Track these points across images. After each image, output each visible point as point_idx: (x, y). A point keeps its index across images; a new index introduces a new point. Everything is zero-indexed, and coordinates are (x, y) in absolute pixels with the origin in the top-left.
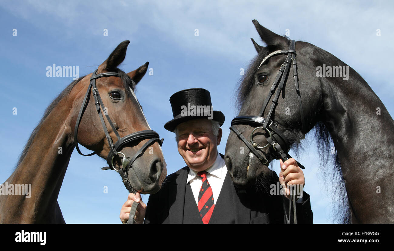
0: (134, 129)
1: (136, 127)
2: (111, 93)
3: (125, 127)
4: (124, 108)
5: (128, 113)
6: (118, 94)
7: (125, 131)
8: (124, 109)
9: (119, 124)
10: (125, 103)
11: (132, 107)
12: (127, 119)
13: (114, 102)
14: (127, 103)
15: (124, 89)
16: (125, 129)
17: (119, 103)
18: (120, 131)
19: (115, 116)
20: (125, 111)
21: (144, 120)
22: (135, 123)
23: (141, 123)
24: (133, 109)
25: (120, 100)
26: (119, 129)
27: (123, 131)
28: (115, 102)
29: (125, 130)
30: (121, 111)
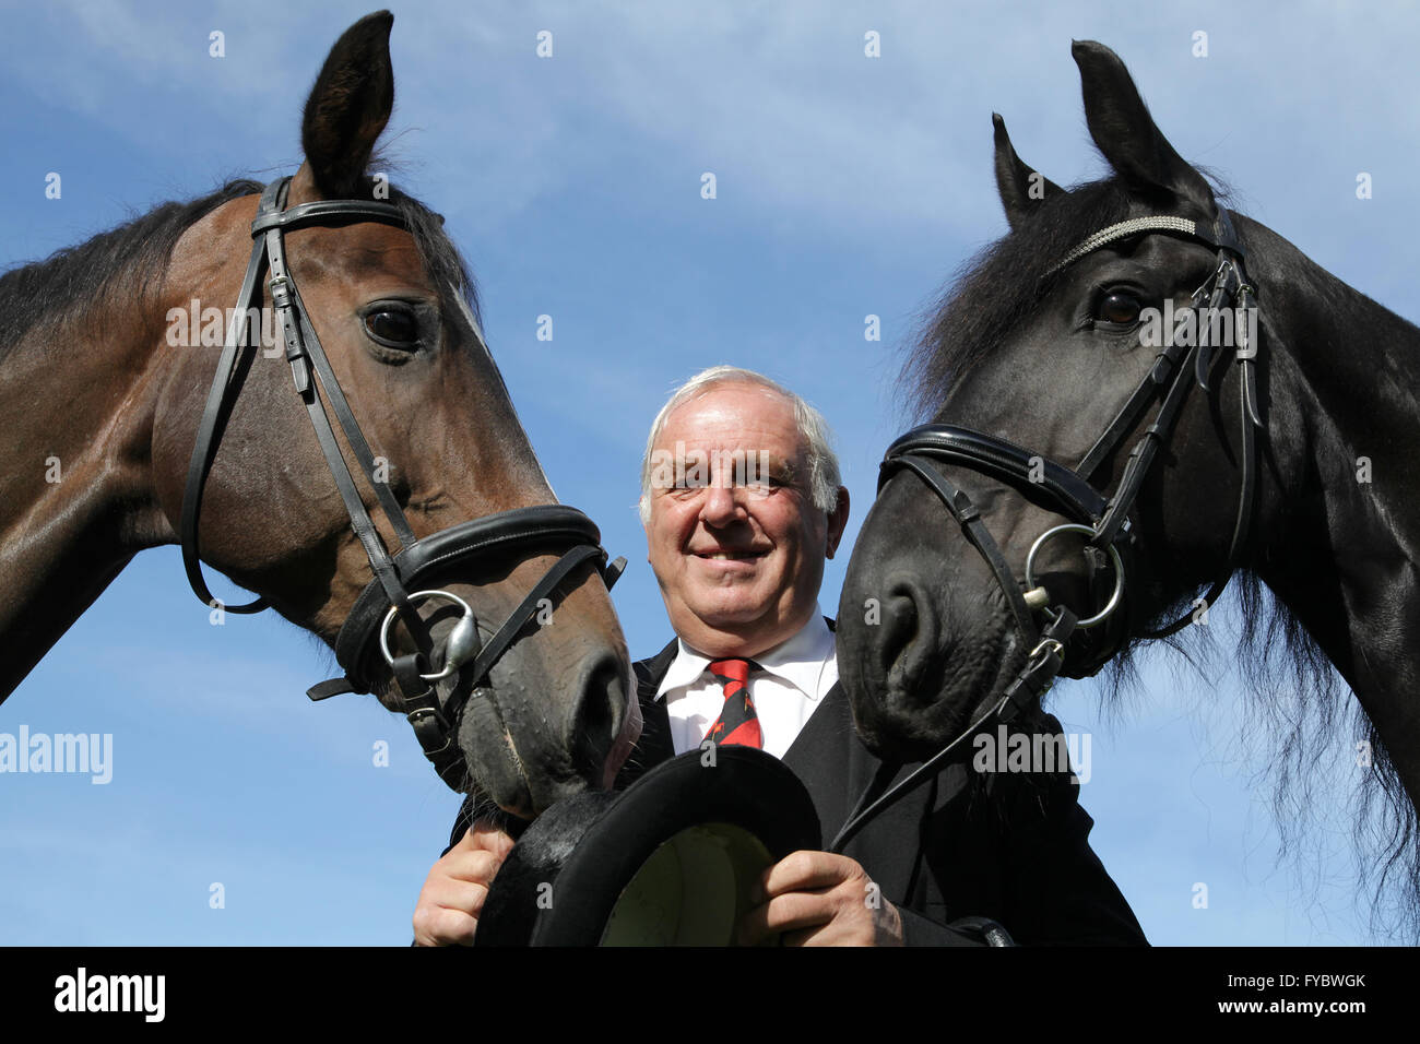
0: (482, 501)
1: (493, 493)
2: (371, 315)
3: (436, 488)
4: (435, 395)
5: (452, 422)
6: (405, 320)
7: (437, 507)
8: (434, 400)
9: (408, 472)
10: (438, 366)
11: (470, 392)
12: (451, 448)
13: (386, 361)
14: (446, 366)
15: (433, 298)
16: (439, 495)
17: (410, 364)
18: (416, 507)
19: (393, 427)
20: (441, 408)
21: (526, 454)
22: (488, 471)
23: (515, 470)
24: (475, 399)
25: (413, 349)
26: (413, 498)
27: (433, 508)
28: (391, 358)
29: (438, 503)
30: (419, 406)
